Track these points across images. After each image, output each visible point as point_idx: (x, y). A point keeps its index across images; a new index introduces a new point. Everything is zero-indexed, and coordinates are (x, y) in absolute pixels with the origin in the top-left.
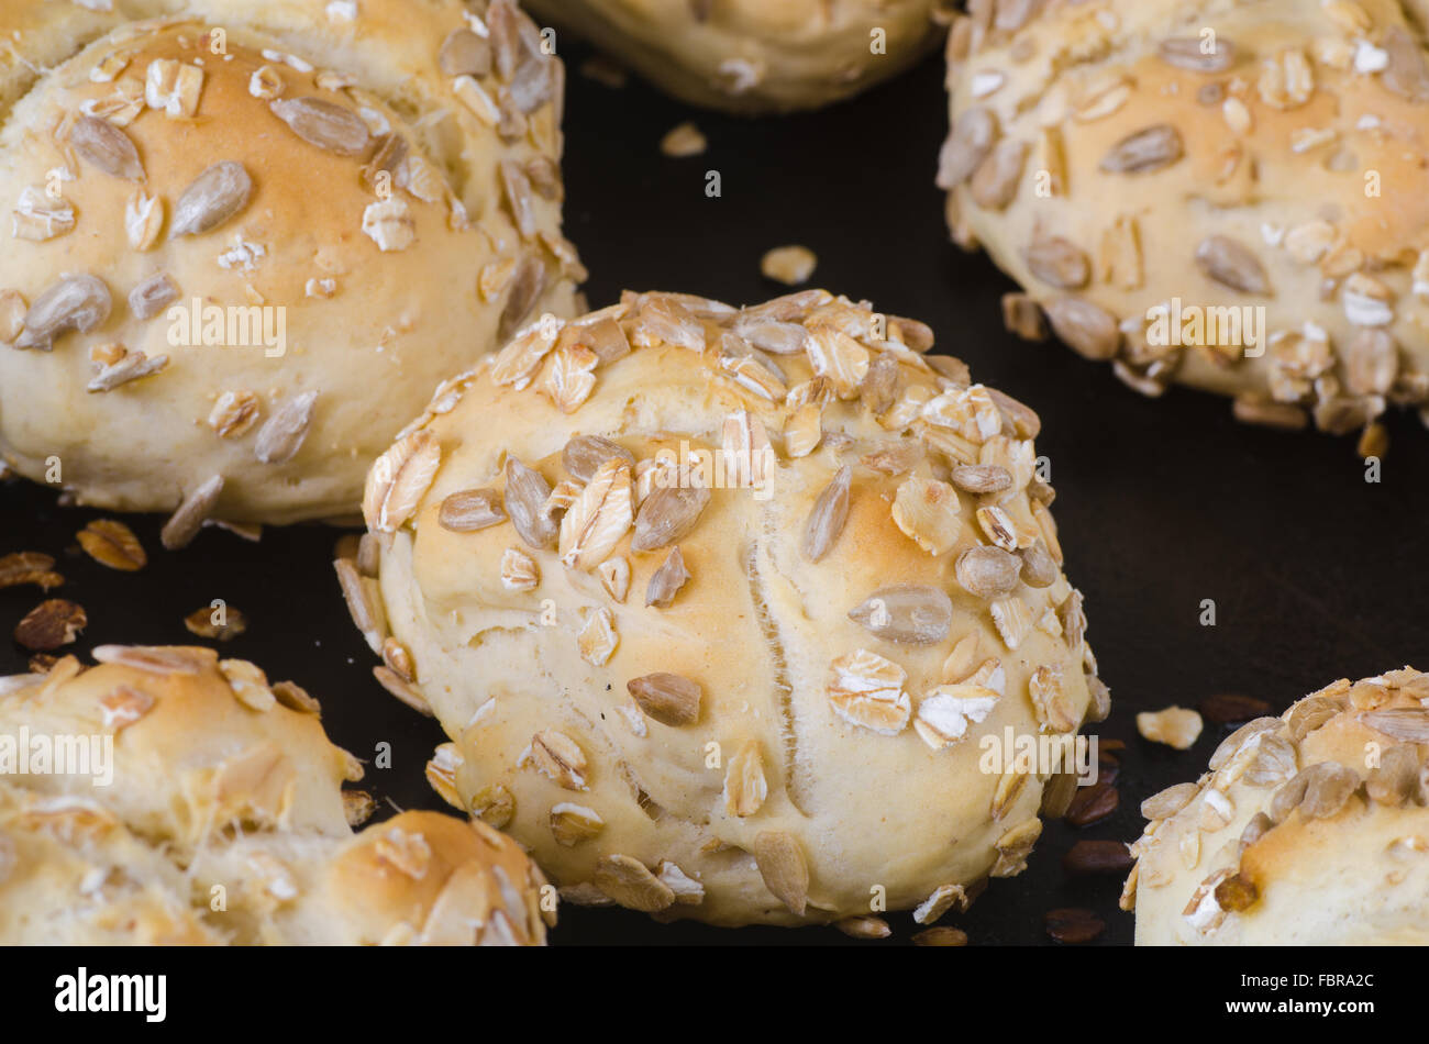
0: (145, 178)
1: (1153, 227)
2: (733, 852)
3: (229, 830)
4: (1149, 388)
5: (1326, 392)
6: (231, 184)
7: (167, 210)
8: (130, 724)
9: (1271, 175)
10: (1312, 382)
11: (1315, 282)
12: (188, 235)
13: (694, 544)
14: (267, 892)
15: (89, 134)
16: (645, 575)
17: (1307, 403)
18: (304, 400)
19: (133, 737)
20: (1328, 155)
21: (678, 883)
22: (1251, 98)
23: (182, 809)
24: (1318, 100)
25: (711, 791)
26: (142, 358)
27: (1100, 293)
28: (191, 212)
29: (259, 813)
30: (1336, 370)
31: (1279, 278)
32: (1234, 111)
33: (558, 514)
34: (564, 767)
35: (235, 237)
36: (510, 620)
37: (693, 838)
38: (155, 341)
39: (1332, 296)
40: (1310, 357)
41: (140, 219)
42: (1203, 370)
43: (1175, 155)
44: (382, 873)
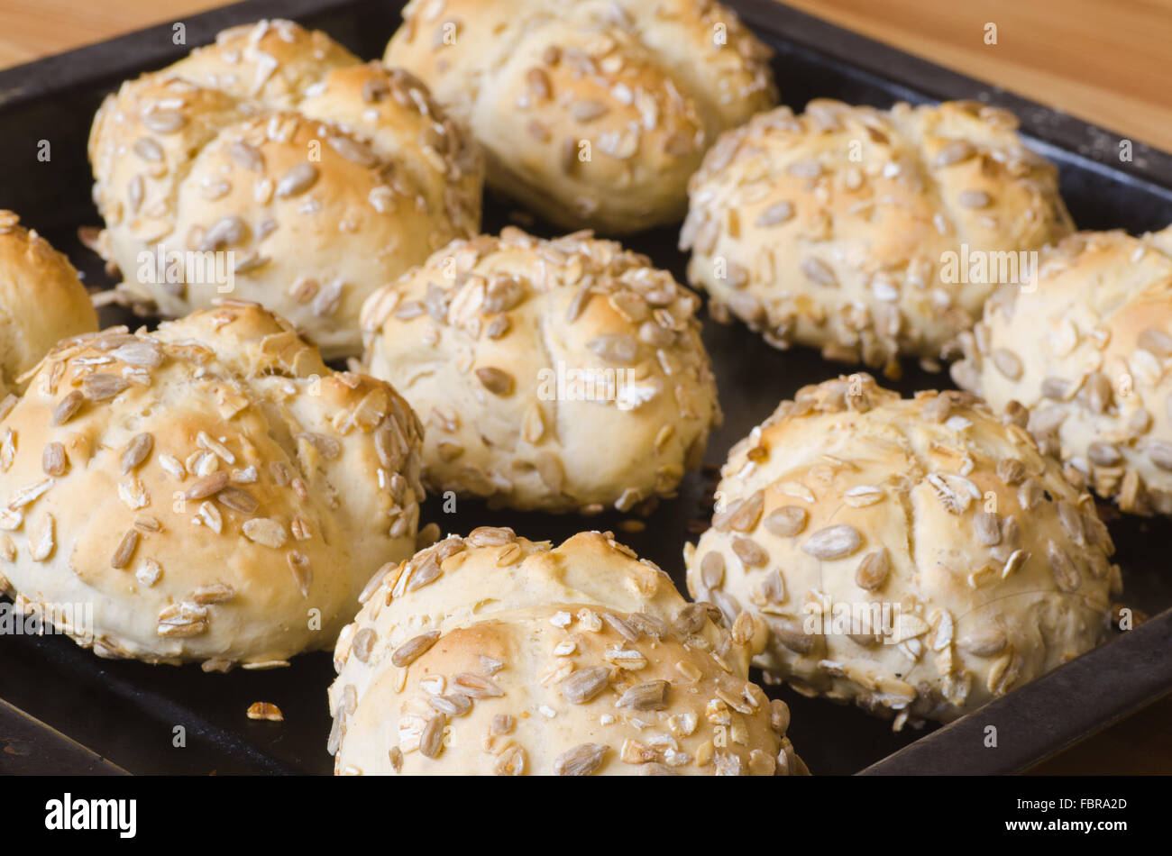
0: (265, 169)
1: (781, 254)
2: (528, 467)
3: (268, 372)
4: (781, 345)
5: (867, 338)
6: (305, 173)
7: (274, 185)
8: (225, 324)
9: (839, 224)
10: (858, 332)
11: (860, 279)
12: (285, 197)
13: (514, 314)
14: (282, 391)
15: (240, 149)
16: (488, 323)
17: (858, 346)
18: (337, 284)
19: (225, 330)
20: (867, 214)
21: (500, 481)
22: (830, 187)
23: (246, 360)
24: (864, 186)
25: (515, 433)
26: (257, 255)
27: (755, 289)
28: (286, 185)
29: (282, 364)
30: (870, 326)
31: (843, 276)
32: (821, 194)
33: (448, 304)
34: (445, 420)
35: (306, 198)
36: (427, 367)
37: (506, 459)
38: (266, 249)
39: (868, 285)
40: (858, 318)
41: (261, 190)
42: (806, 330)
43: (791, 214)
44: (336, 385)
